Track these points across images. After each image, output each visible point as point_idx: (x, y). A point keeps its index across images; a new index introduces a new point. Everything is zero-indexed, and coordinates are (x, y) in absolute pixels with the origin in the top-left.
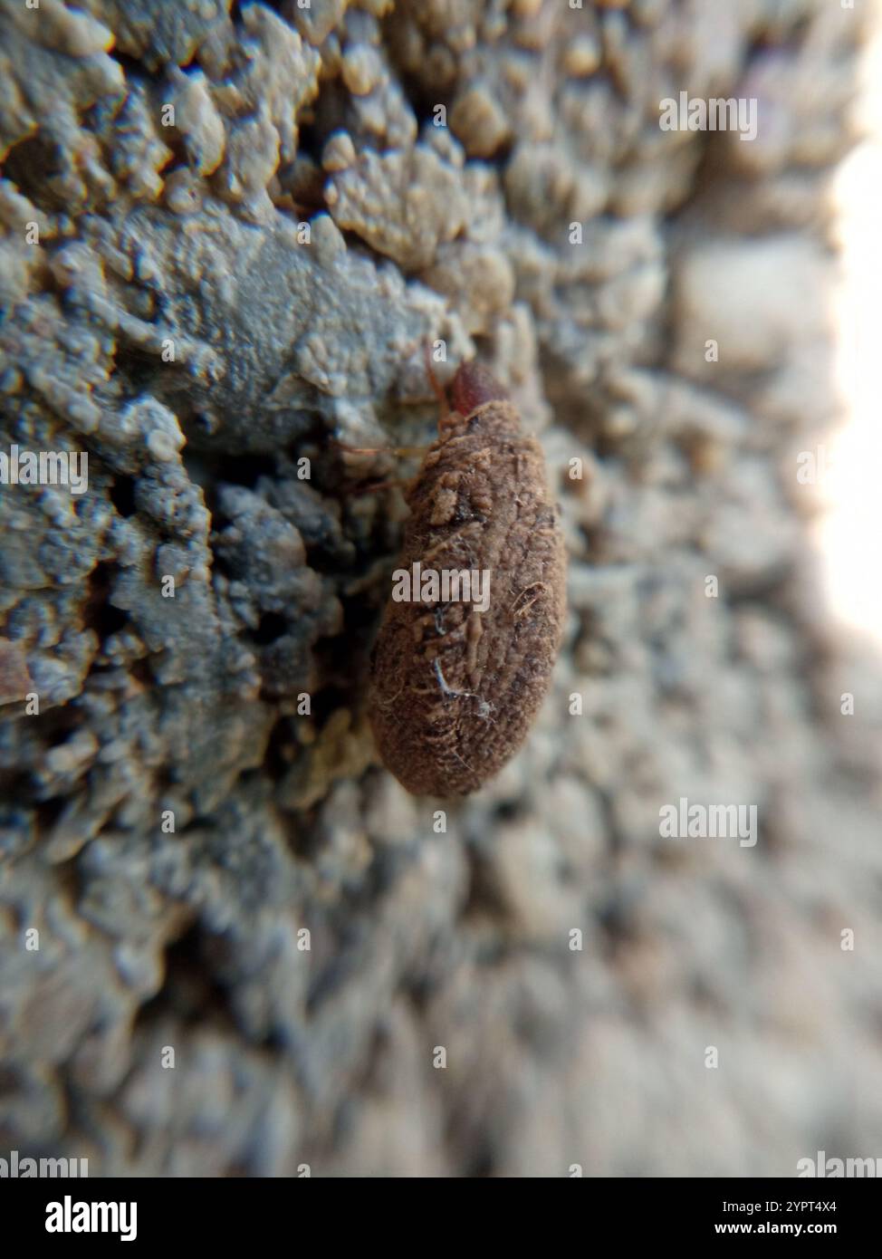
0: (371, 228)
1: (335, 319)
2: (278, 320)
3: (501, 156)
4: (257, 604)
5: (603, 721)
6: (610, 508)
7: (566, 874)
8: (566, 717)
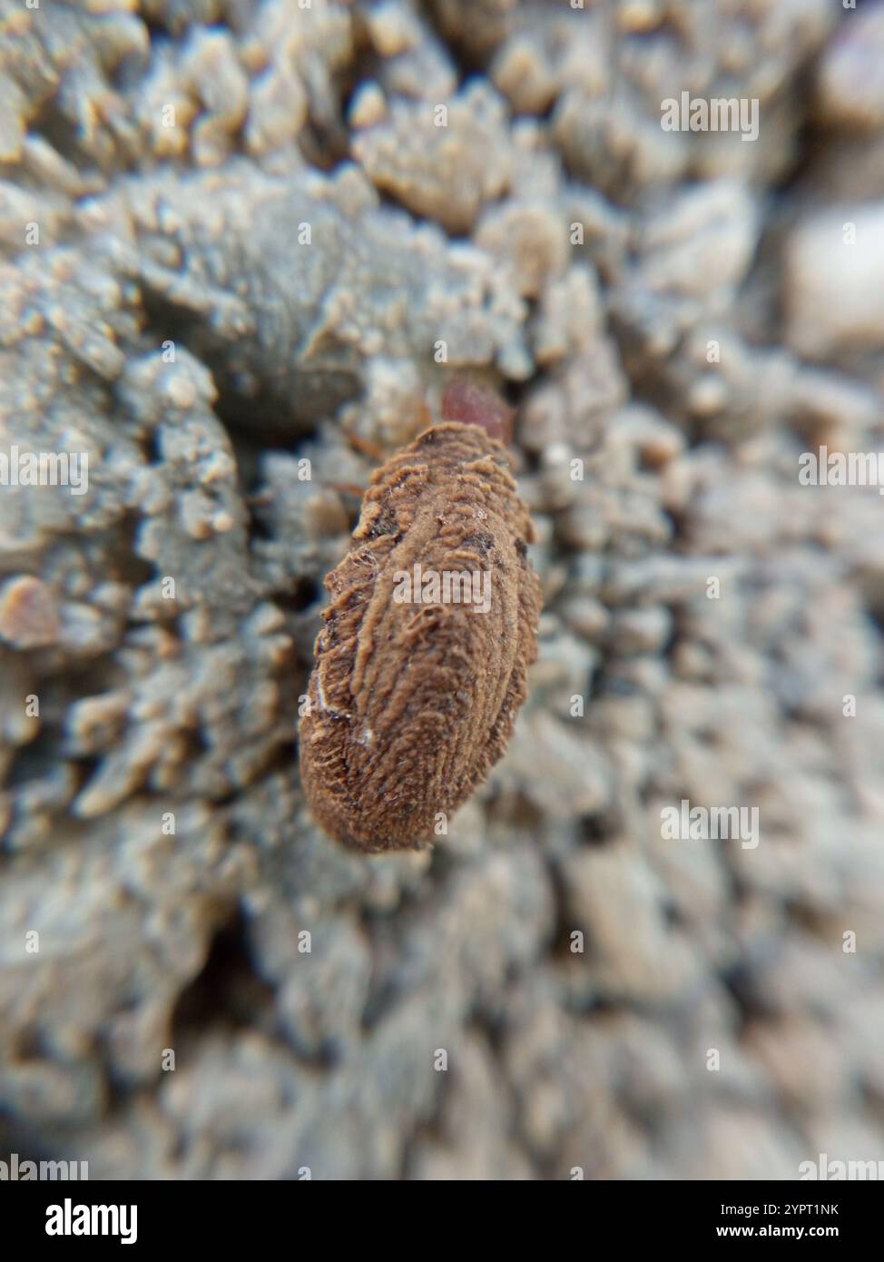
0: (403, 182)
1: (364, 273)
2: (304, 273)
3: (546, 111)
4: (287, 564)
5: (708, 737)
6: (698, 489)
7: (673, 917)
8: (661, 726)
